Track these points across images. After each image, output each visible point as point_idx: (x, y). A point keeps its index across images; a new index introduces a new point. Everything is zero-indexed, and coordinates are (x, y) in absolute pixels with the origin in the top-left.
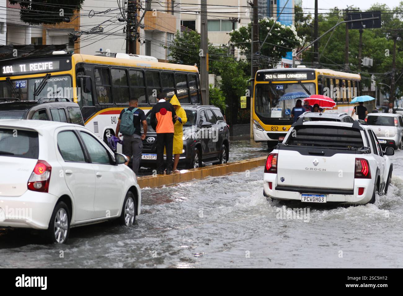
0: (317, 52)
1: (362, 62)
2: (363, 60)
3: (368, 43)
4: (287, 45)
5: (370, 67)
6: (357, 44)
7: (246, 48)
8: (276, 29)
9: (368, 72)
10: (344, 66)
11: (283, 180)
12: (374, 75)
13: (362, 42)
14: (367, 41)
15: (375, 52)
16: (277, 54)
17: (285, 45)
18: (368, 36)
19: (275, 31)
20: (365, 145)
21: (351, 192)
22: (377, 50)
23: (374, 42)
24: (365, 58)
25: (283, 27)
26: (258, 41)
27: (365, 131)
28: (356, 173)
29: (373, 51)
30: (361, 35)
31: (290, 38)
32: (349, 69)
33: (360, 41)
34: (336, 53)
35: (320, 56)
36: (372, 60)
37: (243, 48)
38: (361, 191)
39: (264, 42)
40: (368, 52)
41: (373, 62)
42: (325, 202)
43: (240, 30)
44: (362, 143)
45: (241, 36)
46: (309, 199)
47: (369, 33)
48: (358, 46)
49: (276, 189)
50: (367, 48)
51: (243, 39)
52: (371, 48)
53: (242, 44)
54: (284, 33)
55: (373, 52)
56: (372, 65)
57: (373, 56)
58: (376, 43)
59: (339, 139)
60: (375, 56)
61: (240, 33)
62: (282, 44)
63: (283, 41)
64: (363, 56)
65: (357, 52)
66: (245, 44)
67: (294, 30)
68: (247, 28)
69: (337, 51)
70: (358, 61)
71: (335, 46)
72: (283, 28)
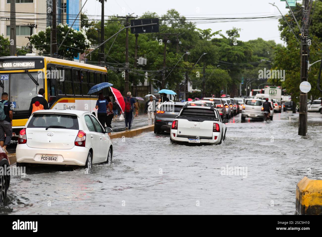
0: (103, 53)
1: (137, 61)
2: (138, 60)
3: (142, 45)
4: (79, 47)
5: (144, 66)
6: (133, 46)
7: (44, 50)
8: (70, 34)
9: (143, 70)
10: (125, 65)
11: (180, 132)
12: (148, 72)
13: (138, 44)
14: (142, 44)
15: (148, 53)
16: (71, 55)
17: (77, 47)
18: (142, 39)
19: (69, 35)
20: (217, 117)
21: (211, 138)
22: (150, 51)
23: (147, 44)
24: (140, 58)
25: (76, 31)
26: (56, 43)
27: (216, 111)
28: (213, 130)
29: (147, 51)
30: (137, 38)
31: (81, 41)
32: (128, 67)
33: (136, 44)
34: (116, 54)
35: (105, 56)
36: (146, 59)
37: (42, 50)
38: (216, 138)
39: (61, 45)
40: (142, 53)
41: (147, 61)
42: (199, 142)
43: (39, 35)
44: (215, 116)
45: (40, 39)
46: (192, 141)
47: (143, 37)
48: (134, 48)
49: (177, 136)
50: (142, 50)
51: (42, 42)
52: (145, 49)
53: (41, 46)
54: (77, 36)
55: (147, 53)
56: (146, 64)
57: (147, 57)
58: (149, 45)
59: (204, 114)
60: (149, 56)
61: (39, 36)
62: (75, 46)
63: (75, 44)
64: (138, 56)
65: (133, 53)
66: (43, 46)
67: (85, 35)
68: (45, 33)
69: (116, 52)
70: (134, 61)
71: (115, 48)
72: (75, 33)
